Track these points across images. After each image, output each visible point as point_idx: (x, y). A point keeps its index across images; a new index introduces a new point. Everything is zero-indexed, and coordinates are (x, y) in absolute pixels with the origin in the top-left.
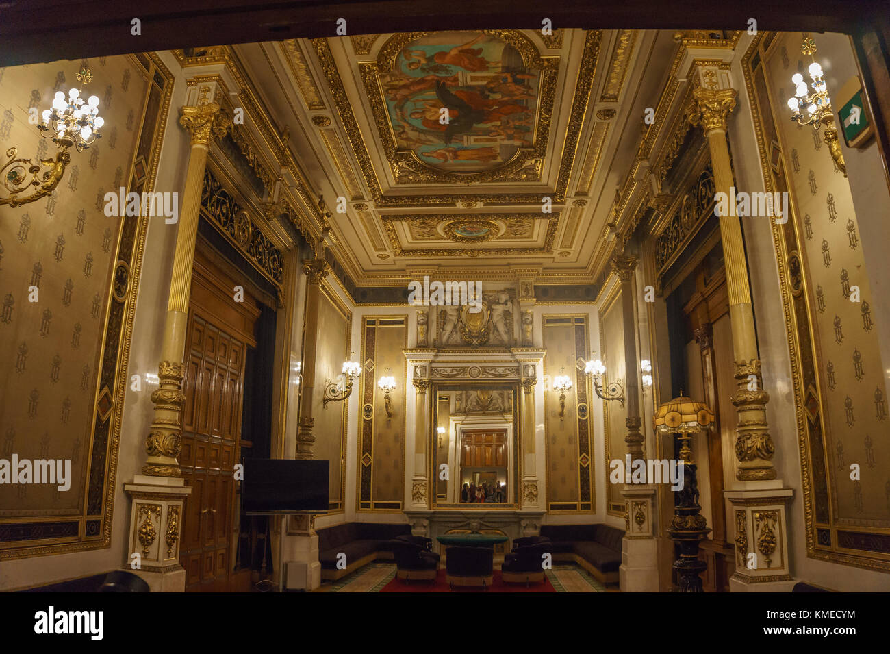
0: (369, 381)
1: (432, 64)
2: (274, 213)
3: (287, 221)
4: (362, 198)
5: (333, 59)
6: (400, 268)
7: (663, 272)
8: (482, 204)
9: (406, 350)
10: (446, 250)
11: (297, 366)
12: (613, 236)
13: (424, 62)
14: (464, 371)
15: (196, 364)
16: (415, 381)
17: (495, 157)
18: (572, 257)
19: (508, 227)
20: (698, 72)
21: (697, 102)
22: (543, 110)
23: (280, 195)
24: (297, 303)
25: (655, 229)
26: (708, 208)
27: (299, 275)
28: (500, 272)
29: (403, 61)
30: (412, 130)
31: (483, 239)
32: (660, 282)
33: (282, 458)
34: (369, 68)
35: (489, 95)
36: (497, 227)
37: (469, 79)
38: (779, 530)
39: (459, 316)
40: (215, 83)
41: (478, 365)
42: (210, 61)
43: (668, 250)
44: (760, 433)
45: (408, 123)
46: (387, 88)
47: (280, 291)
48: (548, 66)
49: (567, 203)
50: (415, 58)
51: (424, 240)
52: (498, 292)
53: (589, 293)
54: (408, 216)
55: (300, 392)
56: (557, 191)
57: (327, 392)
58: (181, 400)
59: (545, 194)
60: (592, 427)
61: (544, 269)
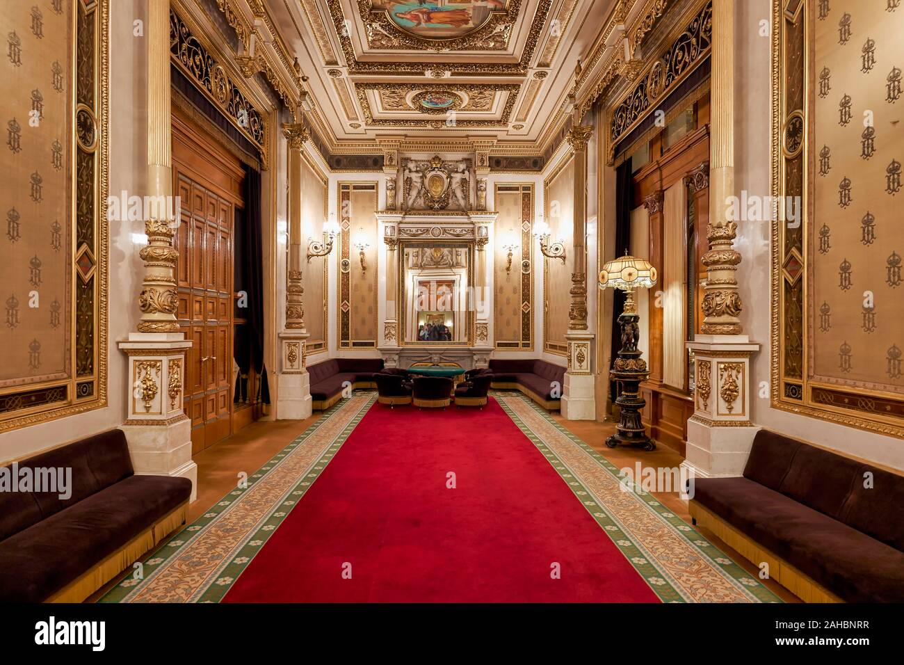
0: (346, 239)
2: (251, 69)
3: (264, 82)
4: (336, 63)
6: (371, 137)
7: (618, 142)
8: (450, 73)
9: (377, 212)
10: (412, 121)
11: (283, 226)
12: (572, 106)
14: (427, 231)
15: (186, 222)
16: (386, 239)
17: (467, 22)
18: (524, 131)
19: (470, 99)
23: (256, 50)
24: (280, 168)
25: (614, 101)
26: (683, 74)
27: (280, 138)
28: (460, 143)
31: (446, 110)
32: (613, 152)
36: (461, 99)
38: (742, 380)
39: (423, 183)
41: (439, 226)
43: (625, 121)
44: (729, 291)
47: (263, 153)
49: (529, 75)
51: (392, 110)
52: (457, 162)
53: (536, 164)
54: (379, 84)
55: (287, 248)
56: (521, 61)
57: (311, 248)
58: (173, 257)
59: (510, 64)
60: (533, 280)
61: (498, 141)
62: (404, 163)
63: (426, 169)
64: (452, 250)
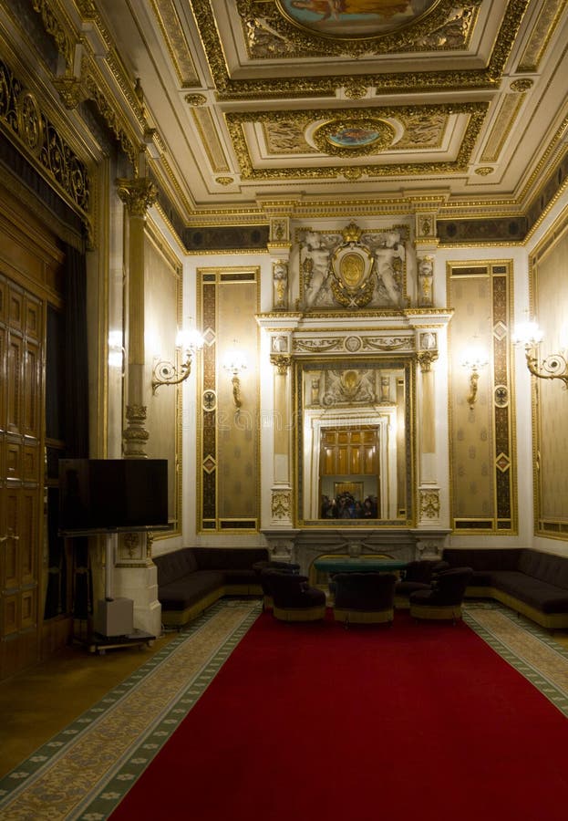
0: (210, 358)
2: (76, 96)
4: (198, 84)
6: (250, 198)
8: (375, 89)
9: (259, 315)
10: (315, 169)
14: (338, 342)
16: (273, 357)
18: (495, 177)
19: (407, 129)
23: (84, 67)
24: (113, 249)
27: (113, 201)
28: (389, 201)
31: (368, 149)
36: (392, 131)
39: (331, 267)
41: (357, 334)
47: (88, 224)
49: (502, 86)
51: (283, 153)
52: (385, 231)
53: (516, 230)
54: (264, 113)
55: (124, 371)
56: (490, 64)
57: (157, 372)
59: (472, 70)
60: (514, 417)
61: (452, 195)
62: (299, 237)
63: (336, 245)
64: (374, 373)
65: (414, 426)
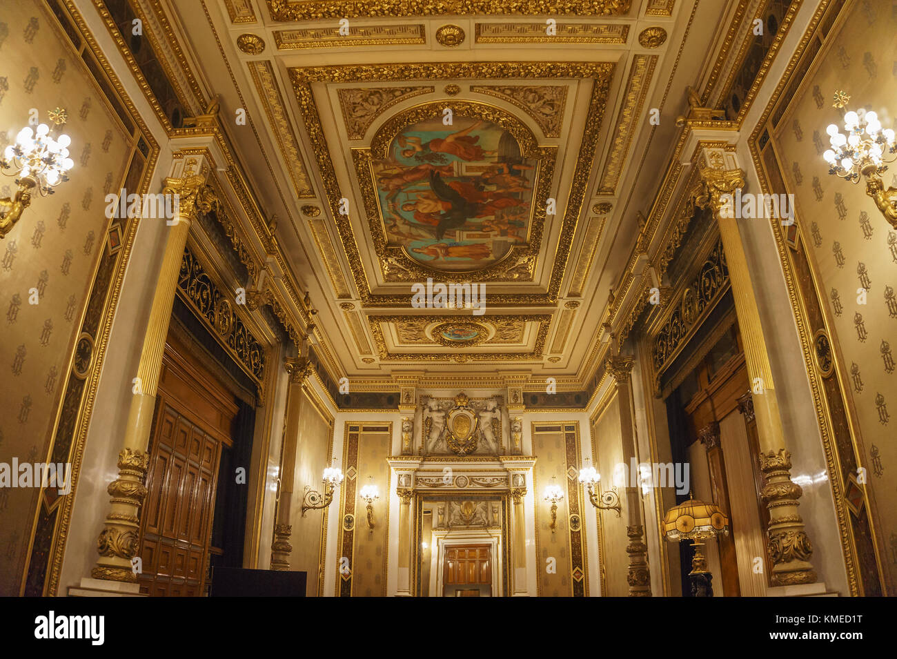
0: (351, 489)
1: (427, 152)
2: (257, 302)
3: (271, 315)
4: (349, 296)
5: (326, 143)
6: (386, 373)
7: (662, 371)
9: (390, 458)
10: (433, 355)
11: (275, 471)
12: (608, 336)
13: (418, 149)
15: (164, 459)
16: (399, 490)
17: (487, 255)
18: (562, 363)
19: (498, 330)
20: (703, 154)
21: (704, 184)
22: (539, 203)
23: (265, 285)
24: (278, 406)
25: (652, 328)
26: (713, 299)
27: (281, 374)
28: (488, 378)
29: (397, 148)
30: (403, 223)
31: (471, 343)
32: (659, 382)
33: (256, 568)
34: (362, 154)
35: (484, 187)
36: (486, 331)
37: (464, 169)
39: (446, 424)
40: (202, 156)
41: (465, 474)
42: (199, 133)
43: (667, 348)
44: (795, 531)
45: (400, 216)
46: (380, 177)
47: (260, 388)
48: (546, 155)
49: (559, 305)
50: (409, 145)
51: (410, 343)
52: (486, 399)
53: (579, 400)
54: (395, 316)
55: (277, 497)
56: (549, 291)
57: (307, 499)
58: (140, 493)
59: (538, 295)
60: (585, 538)
61: (533, 375)
62: (423, 402)
63: (450, 408)
64: (486, 504)
65: (509, 547)
